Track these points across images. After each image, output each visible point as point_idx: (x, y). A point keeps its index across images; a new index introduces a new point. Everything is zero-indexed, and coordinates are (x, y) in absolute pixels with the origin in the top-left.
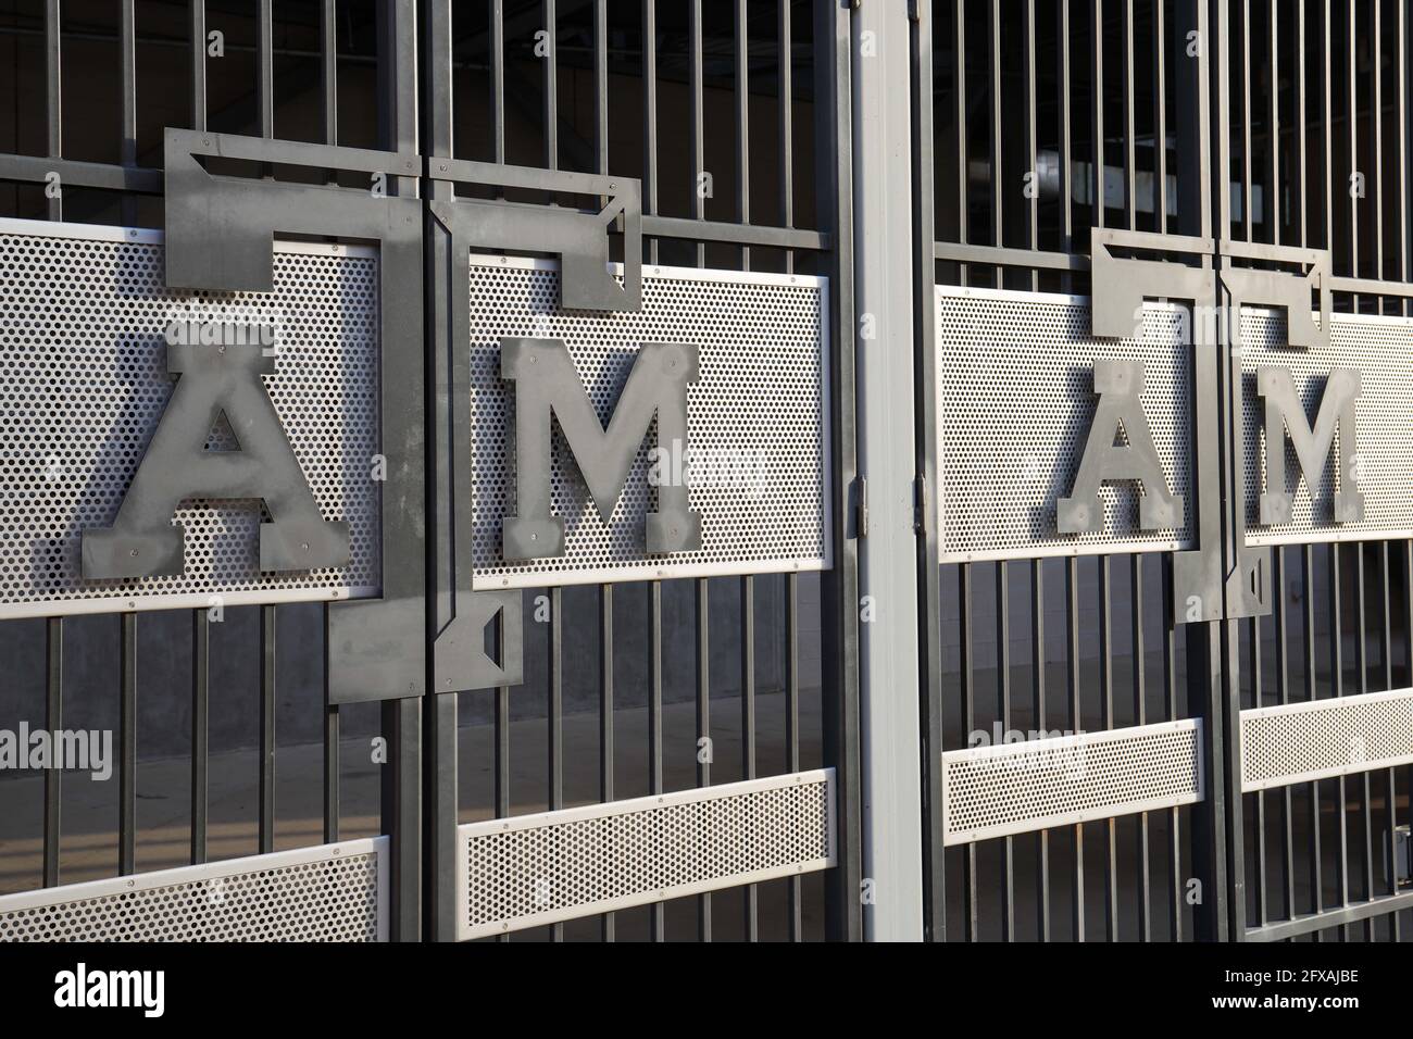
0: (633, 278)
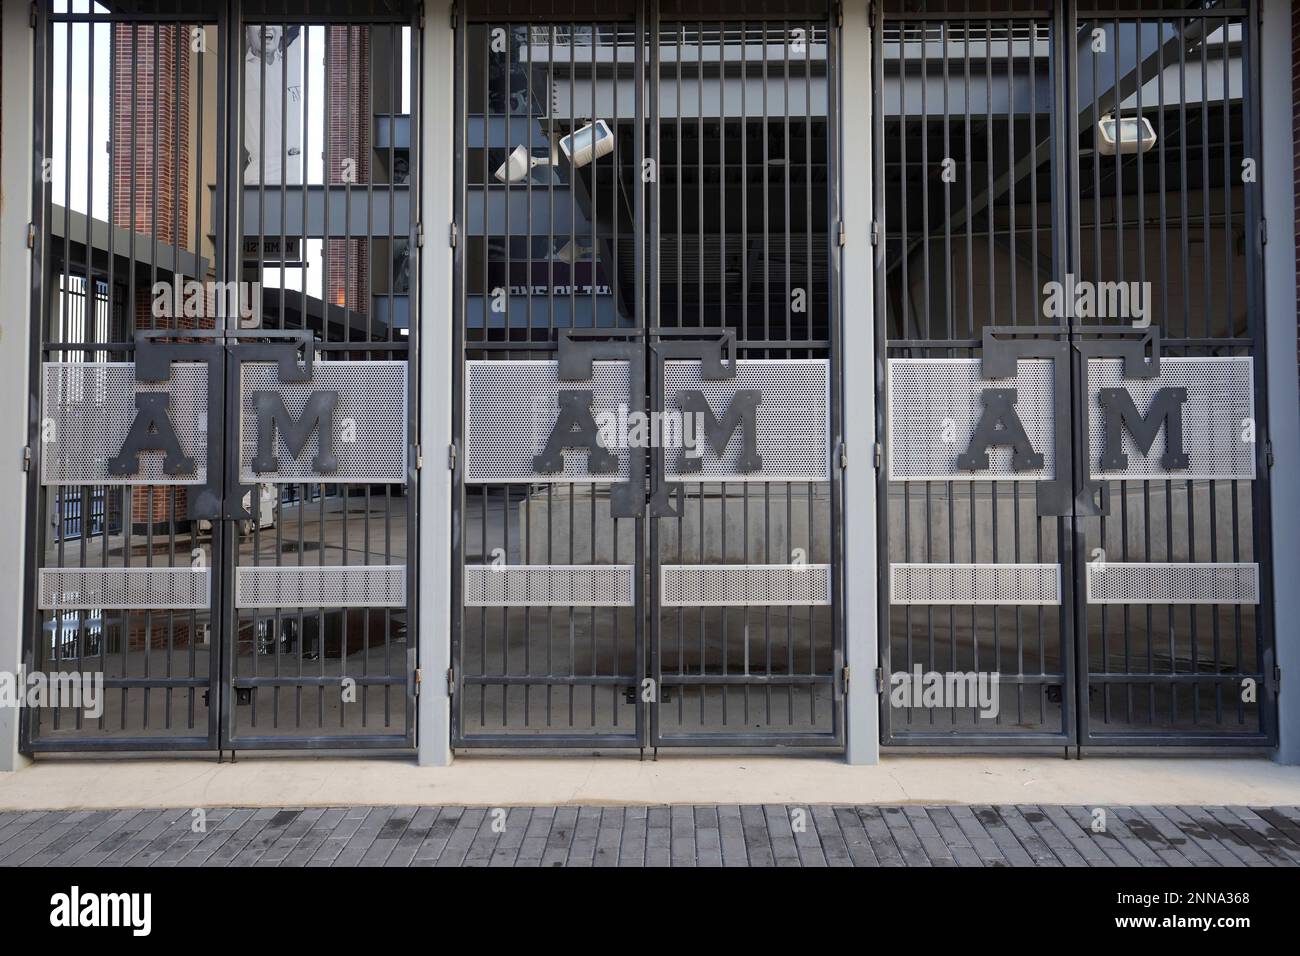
0: (733, 365)
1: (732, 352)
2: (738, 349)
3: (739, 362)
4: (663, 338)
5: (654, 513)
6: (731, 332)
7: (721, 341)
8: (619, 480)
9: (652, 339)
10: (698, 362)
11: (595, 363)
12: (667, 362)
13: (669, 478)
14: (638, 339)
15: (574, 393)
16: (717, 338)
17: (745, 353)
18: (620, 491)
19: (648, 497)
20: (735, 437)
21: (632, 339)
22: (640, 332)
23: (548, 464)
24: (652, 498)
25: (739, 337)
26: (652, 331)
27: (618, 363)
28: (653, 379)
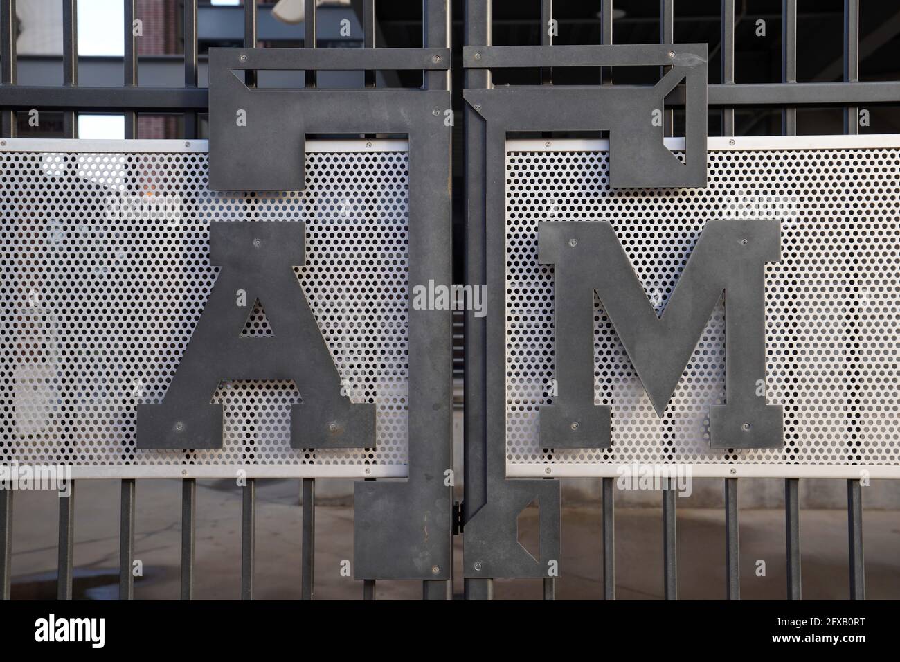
1: (696, 116)
2: (710, 107)
3: (714, 143)
4: (503, 76)
5: (477, 567)
6: (692, 58)
7: (665, 85)
8: (378, 471)
9: (472, 77)
10: (597, 145)
11: (312, 147)
12: (512, 146)
13: (519, 467)
14: (430, 80)
15: (253, 229)
16: (648, 75)
17: (730, 118)
18: (382, 505)
19: (460, 518)
20: (705, 353)
21: (411, 79)
22: (436, 61)
23: (179, 427)
24: (470, 525)
25: (715, 76)
26: (471, 56)
27: (378, 146)
28: (473, 189)
